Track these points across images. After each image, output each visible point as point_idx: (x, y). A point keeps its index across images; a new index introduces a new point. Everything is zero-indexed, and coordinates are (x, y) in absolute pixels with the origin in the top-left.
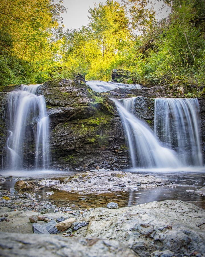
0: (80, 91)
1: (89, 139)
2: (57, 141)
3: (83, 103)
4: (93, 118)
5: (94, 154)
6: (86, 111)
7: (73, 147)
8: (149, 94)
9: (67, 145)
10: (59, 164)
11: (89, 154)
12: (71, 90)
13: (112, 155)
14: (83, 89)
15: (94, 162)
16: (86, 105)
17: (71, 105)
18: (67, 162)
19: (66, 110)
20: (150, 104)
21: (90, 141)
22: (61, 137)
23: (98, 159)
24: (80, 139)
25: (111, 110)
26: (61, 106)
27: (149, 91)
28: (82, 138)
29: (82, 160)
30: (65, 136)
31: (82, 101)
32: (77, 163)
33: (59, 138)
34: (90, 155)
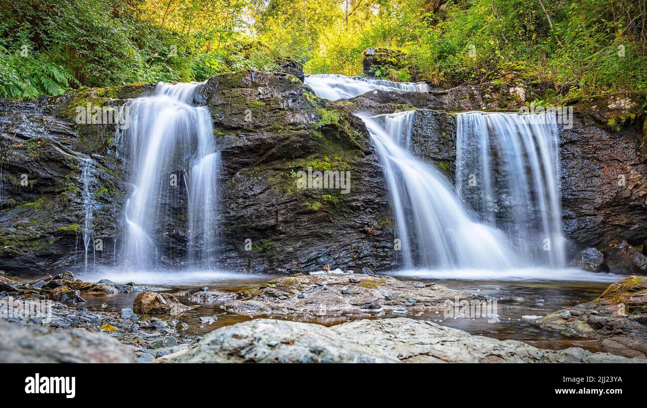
0: (288, 98)
1: (307, 203)
2: (237, 207)
3: (294, 124)
4: (317, 157)
5: (320, 236)
6: (300, 142)
7: (272, 222)
8: (446, 104)
9: (258, 217)
10: (242, 258)
11: (307, 236)
12: (269, 96)
13: (358, 239)
14: (295, 93)
15: (318, 254)
16: (301, 129)
17: (268, 128)
18: (259, 255)
19: (257, 139)
20: (446, 126)
21: (310, 208)
22: (246, 197)
23: (327, 247)
24: (287, 202)
25: (358, 138)
26: (246, 130)
27: (444, 97)
28: (292, 201)
29: (291, 249)
30: (255, 195)
31: (292, 120)
32: (281, 257)
33: (240, 200)
34: (308, 238)
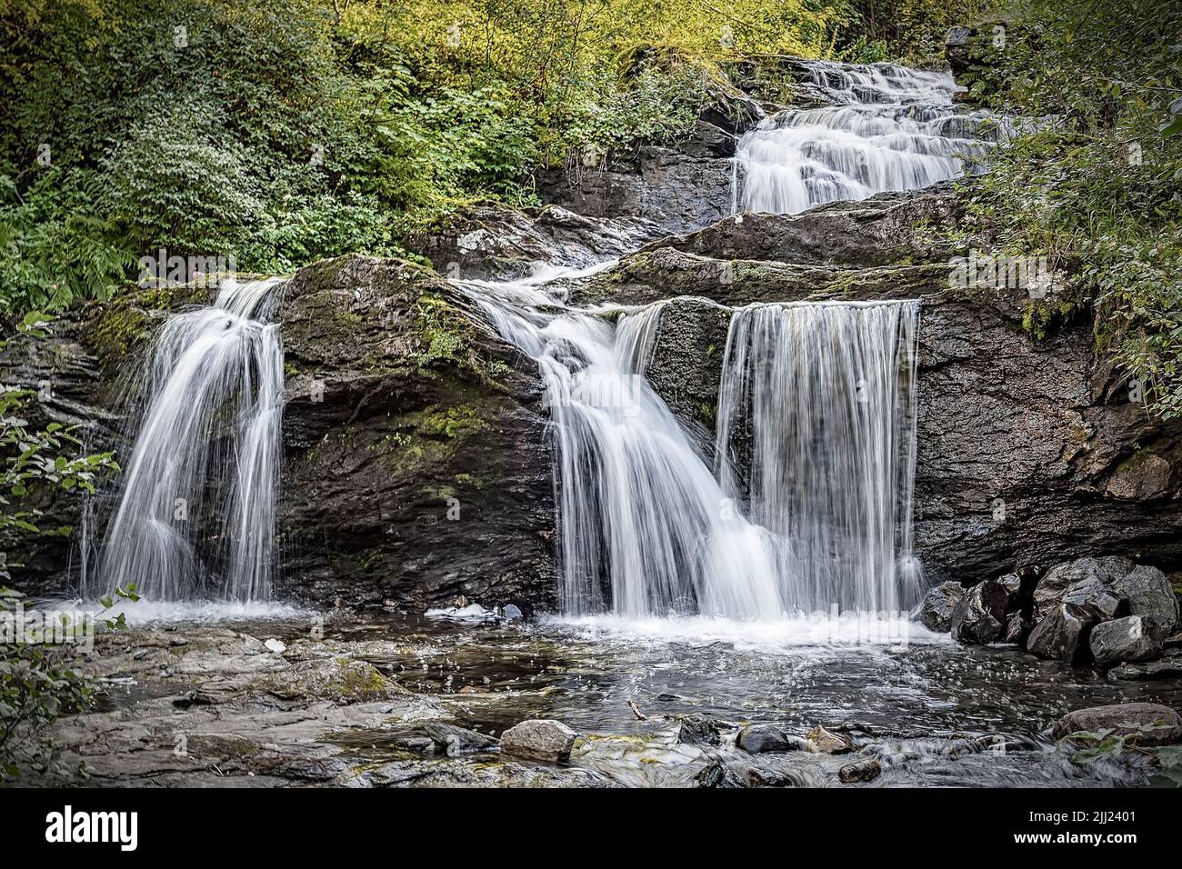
0: (395, 308)
1: (429, 489)
2: (319, 495)
3: (390, 357)
4: (436, 411)
5: (464, 546)
6: (400, 388)
7: (372, 520)
9: (351, 512)
10: (338, 579)
11: (442, 545)
12: (368, 304)
13: (533, 551)
14: (406, 298)
15: (458, 577)
16: (400, 365)
17: (355, 363)
18: (365, 575)
19: (339, 383)
20: (716, 334)
21: (434, 496)
22: (333, 479)
23: (477, 565)
24: (395, 488)
25: (501, 377)
26: (326, 366)
27: (878, 223)
28: (401, 486)
29: (414, 567)
30: (344, 475)
31: (388, 350)
32: (395, 581)
33: (324, 484)
34: (446, 548)
